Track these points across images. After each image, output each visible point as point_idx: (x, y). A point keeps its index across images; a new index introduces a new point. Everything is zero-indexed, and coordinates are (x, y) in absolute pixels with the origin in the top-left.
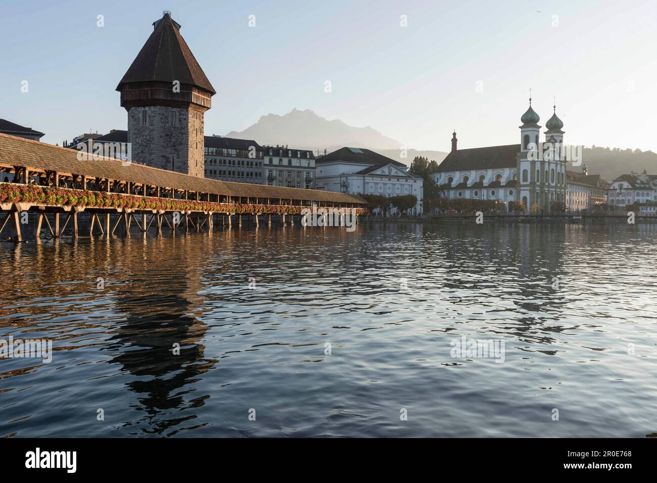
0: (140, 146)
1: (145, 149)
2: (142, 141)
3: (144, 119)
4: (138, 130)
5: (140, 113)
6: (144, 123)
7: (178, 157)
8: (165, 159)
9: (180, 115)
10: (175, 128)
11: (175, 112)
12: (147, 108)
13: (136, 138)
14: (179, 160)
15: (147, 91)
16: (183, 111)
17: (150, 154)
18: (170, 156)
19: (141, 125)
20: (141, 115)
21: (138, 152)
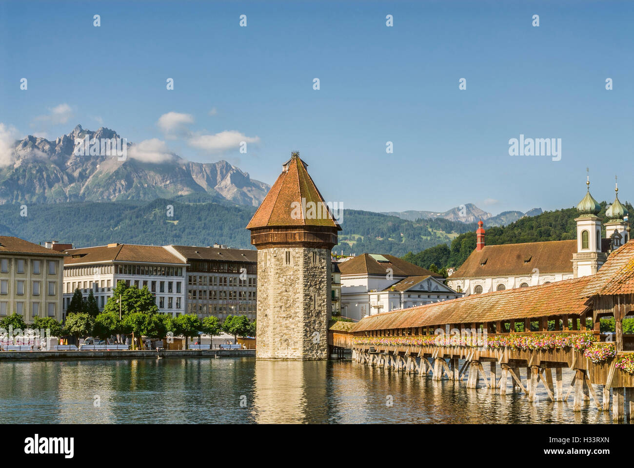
0: (283, 285)
1: (289, 288)
2: (285, 280)
3: (288, 260)
4: (282, 270)
5: (283, 253)
6: (288, 263)
7: (319, 295)
8: (309, 297)
9: (320, 255)
10: (316, 267)
11: (316, 252)
12: (291, 250)
13: (279, 277)
14: (320, 298)
15: (295, 234)
16: (322, 251)
17: (295, 293)
18: (312, 294)
19: (284, 265)
20: (284, 256)
21: (281, 290)
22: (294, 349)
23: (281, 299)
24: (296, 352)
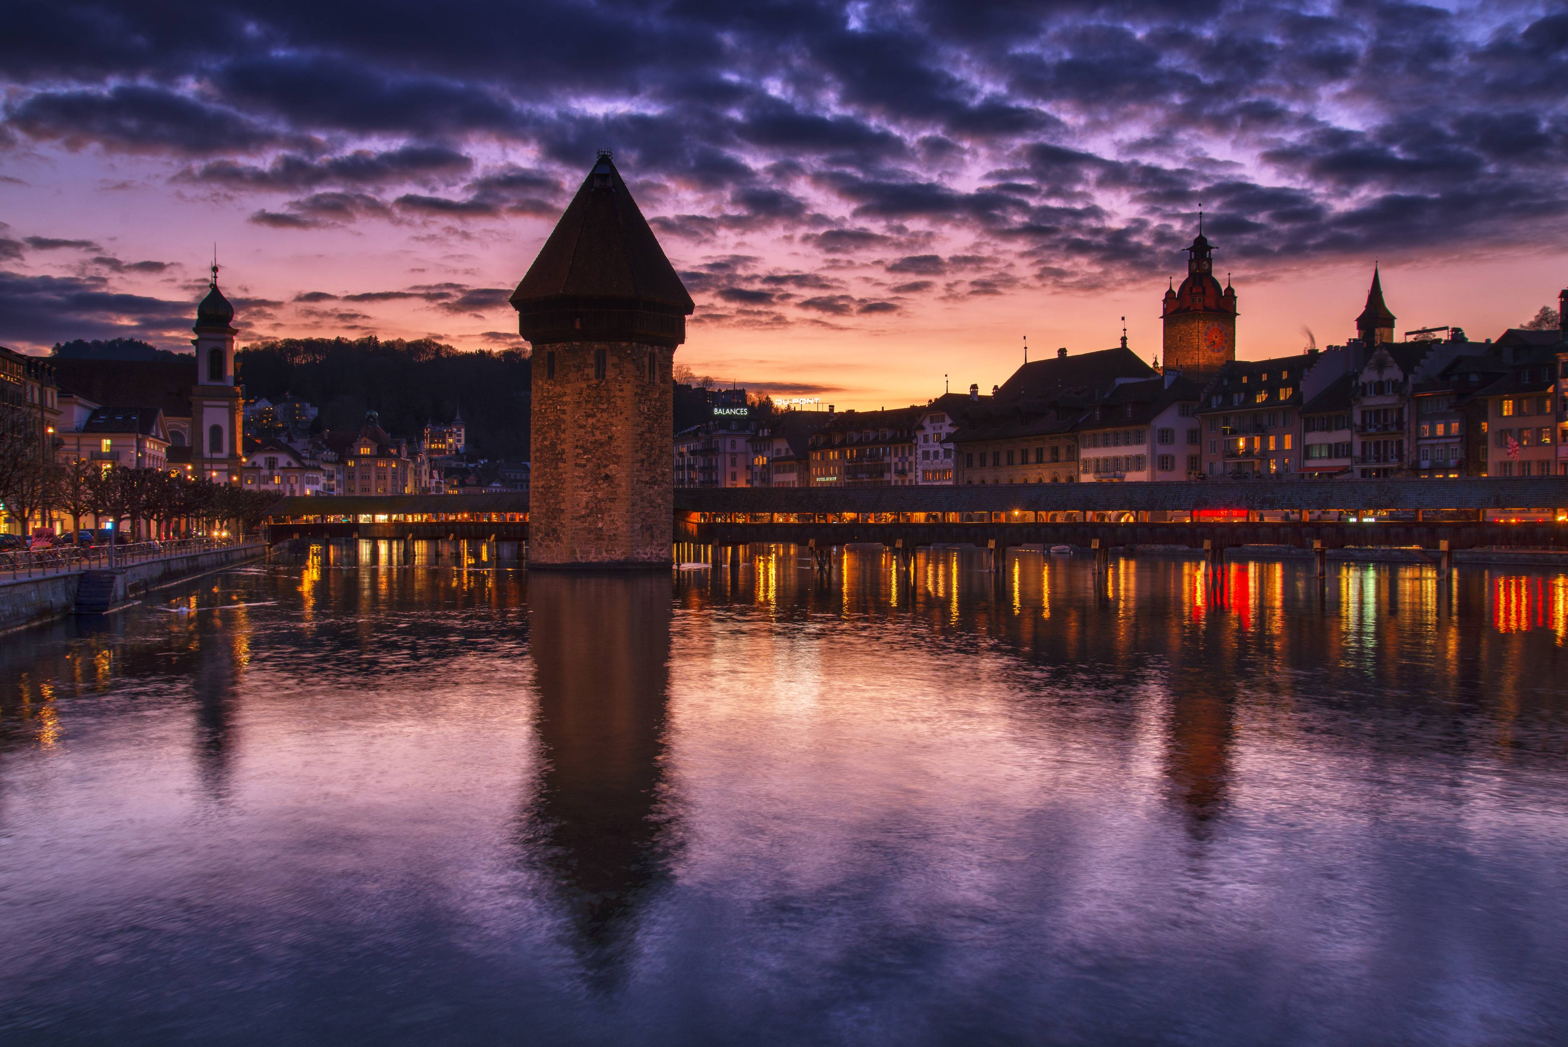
13: (640, 402)
19: (647, 380)
22: (662, 545)
23: (642, 446)
24: (663, 552)
